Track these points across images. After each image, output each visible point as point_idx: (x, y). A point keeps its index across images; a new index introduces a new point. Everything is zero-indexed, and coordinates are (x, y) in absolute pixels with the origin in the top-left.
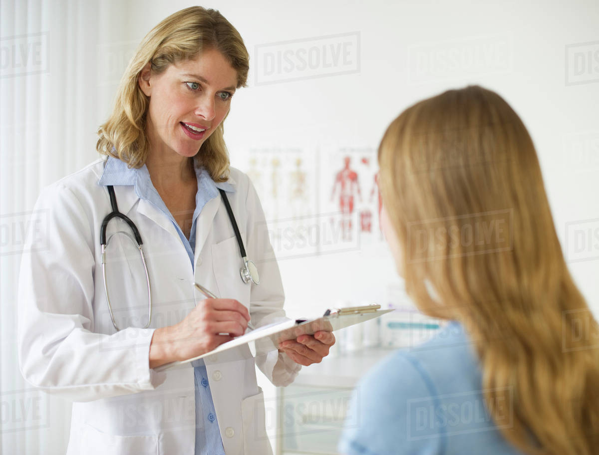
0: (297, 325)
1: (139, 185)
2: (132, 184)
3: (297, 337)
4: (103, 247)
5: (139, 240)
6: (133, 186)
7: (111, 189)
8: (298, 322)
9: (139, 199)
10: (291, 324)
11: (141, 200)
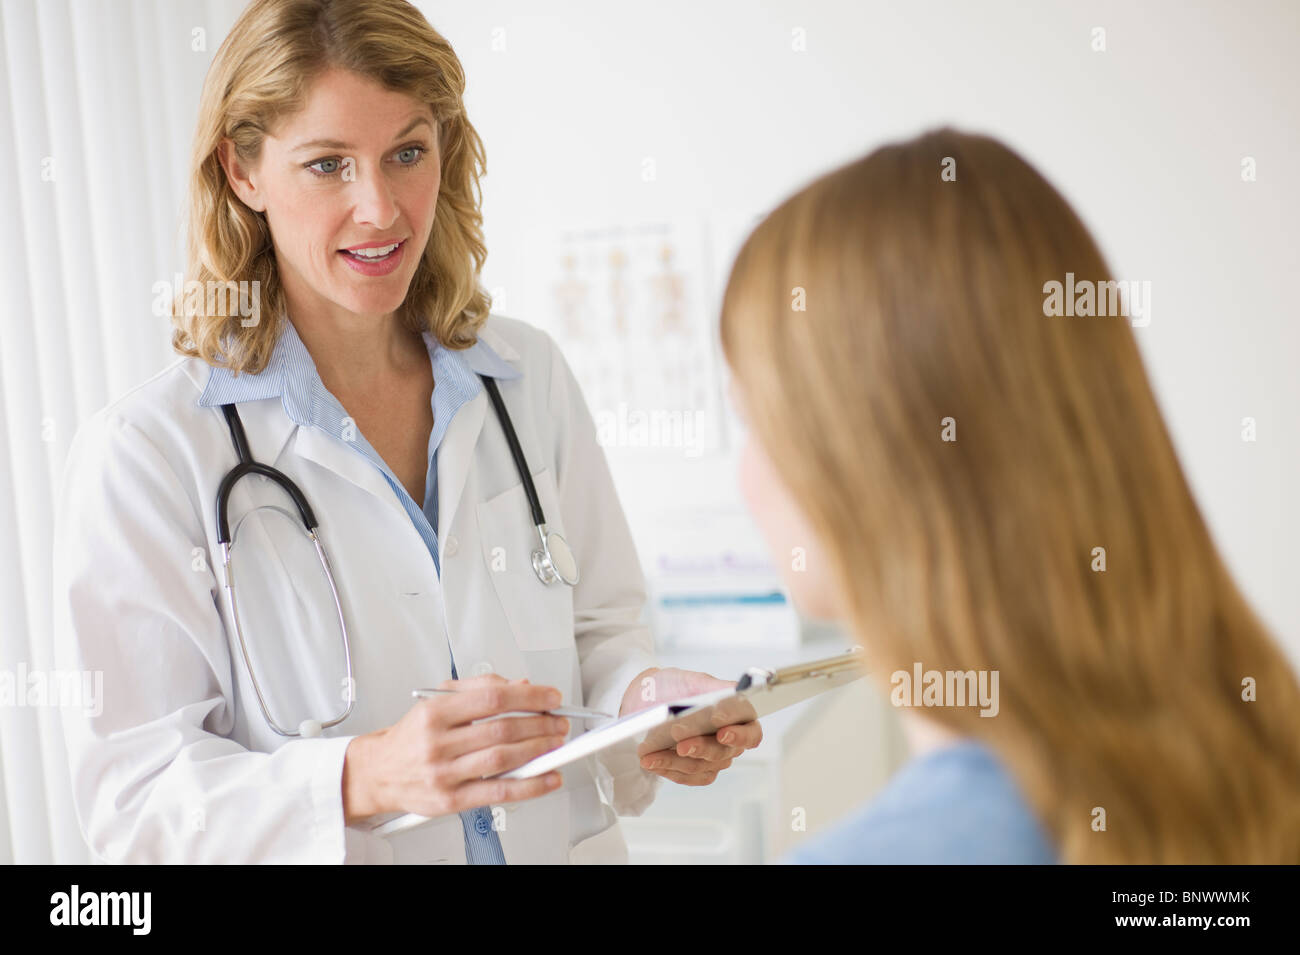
0: (672, 717)
1: (291, 394)
2: (277, 393)
3: (675, 743)
4: (224, 548)
5: (309, 520)
6: (279, 398)
7: (230, 411)
8: (675, 710)
9: (298, 426)
10: (659, 715)
11: (302, 429)
